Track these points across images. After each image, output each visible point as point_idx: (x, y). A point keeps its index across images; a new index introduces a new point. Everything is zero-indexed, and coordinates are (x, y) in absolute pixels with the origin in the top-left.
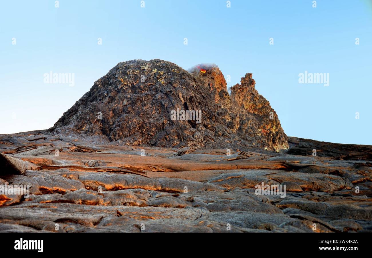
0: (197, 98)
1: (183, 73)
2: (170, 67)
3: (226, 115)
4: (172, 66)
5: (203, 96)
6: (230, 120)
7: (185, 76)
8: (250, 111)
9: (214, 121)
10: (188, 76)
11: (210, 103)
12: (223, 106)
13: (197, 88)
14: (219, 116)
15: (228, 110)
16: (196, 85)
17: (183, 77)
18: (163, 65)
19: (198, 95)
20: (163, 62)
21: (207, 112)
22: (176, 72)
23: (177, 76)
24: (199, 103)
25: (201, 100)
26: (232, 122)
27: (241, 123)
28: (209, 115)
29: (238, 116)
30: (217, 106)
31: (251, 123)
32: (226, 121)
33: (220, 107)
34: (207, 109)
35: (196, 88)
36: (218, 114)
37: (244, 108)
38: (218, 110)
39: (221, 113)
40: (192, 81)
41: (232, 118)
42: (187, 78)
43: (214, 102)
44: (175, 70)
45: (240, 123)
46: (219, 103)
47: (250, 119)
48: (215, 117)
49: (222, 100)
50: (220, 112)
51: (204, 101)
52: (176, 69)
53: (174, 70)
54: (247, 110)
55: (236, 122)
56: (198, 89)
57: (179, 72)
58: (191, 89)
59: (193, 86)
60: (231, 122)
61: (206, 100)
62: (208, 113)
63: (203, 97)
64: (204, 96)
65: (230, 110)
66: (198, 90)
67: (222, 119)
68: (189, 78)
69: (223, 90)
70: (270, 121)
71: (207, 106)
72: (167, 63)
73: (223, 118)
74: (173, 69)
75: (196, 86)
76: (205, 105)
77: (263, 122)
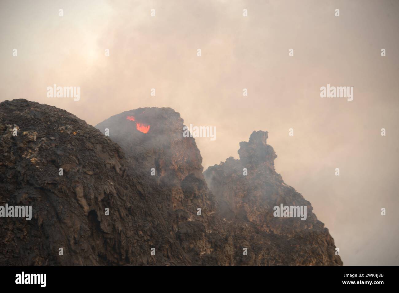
0: (124, 198)
1: (88, 136)
2: (53, 120)
3: (200, 239)
4: (60, 118)
5: (140, 192)
6: (209, 252)
7: (93, 143)
8: (262, 227)
9: (168, 257)
10: (100, 143)
11: (157, 209)
12: (191, 217)
13: (124, 171)
14: (181, 241)
15: (205, 224)
16: (120, 166)
17: (89, 145)
18: (35, 115)
19: (127, 189)
20: (37, 107)
21: (149, 233)
22: (69, 132)
23: (73, 143)
24: (129, 210)
25: (133, 203)
26: (214, 256)
27: (238, 258)
28: (154, 241)
29: (231, 240)
30: (177, 217)
31: (264, 259)
32: (198, 254)
33: (184, 218)
34: (149, 226)
35: (121, 173)
36: (178, 237)
37: (248, 221)
38: (178, 227)
39: (187, 234)
40: (111, 157)
41: (215, 246)
42: (99, 147)
43: (169, 205)
44: (66, 128)
45: (235, 259)
46: (182, 208)
47: (260, 249)
48: (171, 246)
49: (190, 201)
50: (183, 231)
51: (142, 205)
52: (69, 127)
53: (64, 127)
54: (253, 224)
55: (226, 256)
56: (128, 176)
57: (78, 134)
58: (107, 177)
59: (114, 168)
60: (211, 257)
61: (147, 202)
62: (151, 236)
63: (140, 194)
64: (142, 192)
65: (209, 225)
66: (127, 178)
67: (190, 250)
68: (103, 148)
69: (193, 174)
70: (313, 253)
71: (149, 219)
72: (47, 111)
73: (192, 246)
74: (62, 125)
75: (120, 169)
76: (145, 215)
77: (295, 257)
